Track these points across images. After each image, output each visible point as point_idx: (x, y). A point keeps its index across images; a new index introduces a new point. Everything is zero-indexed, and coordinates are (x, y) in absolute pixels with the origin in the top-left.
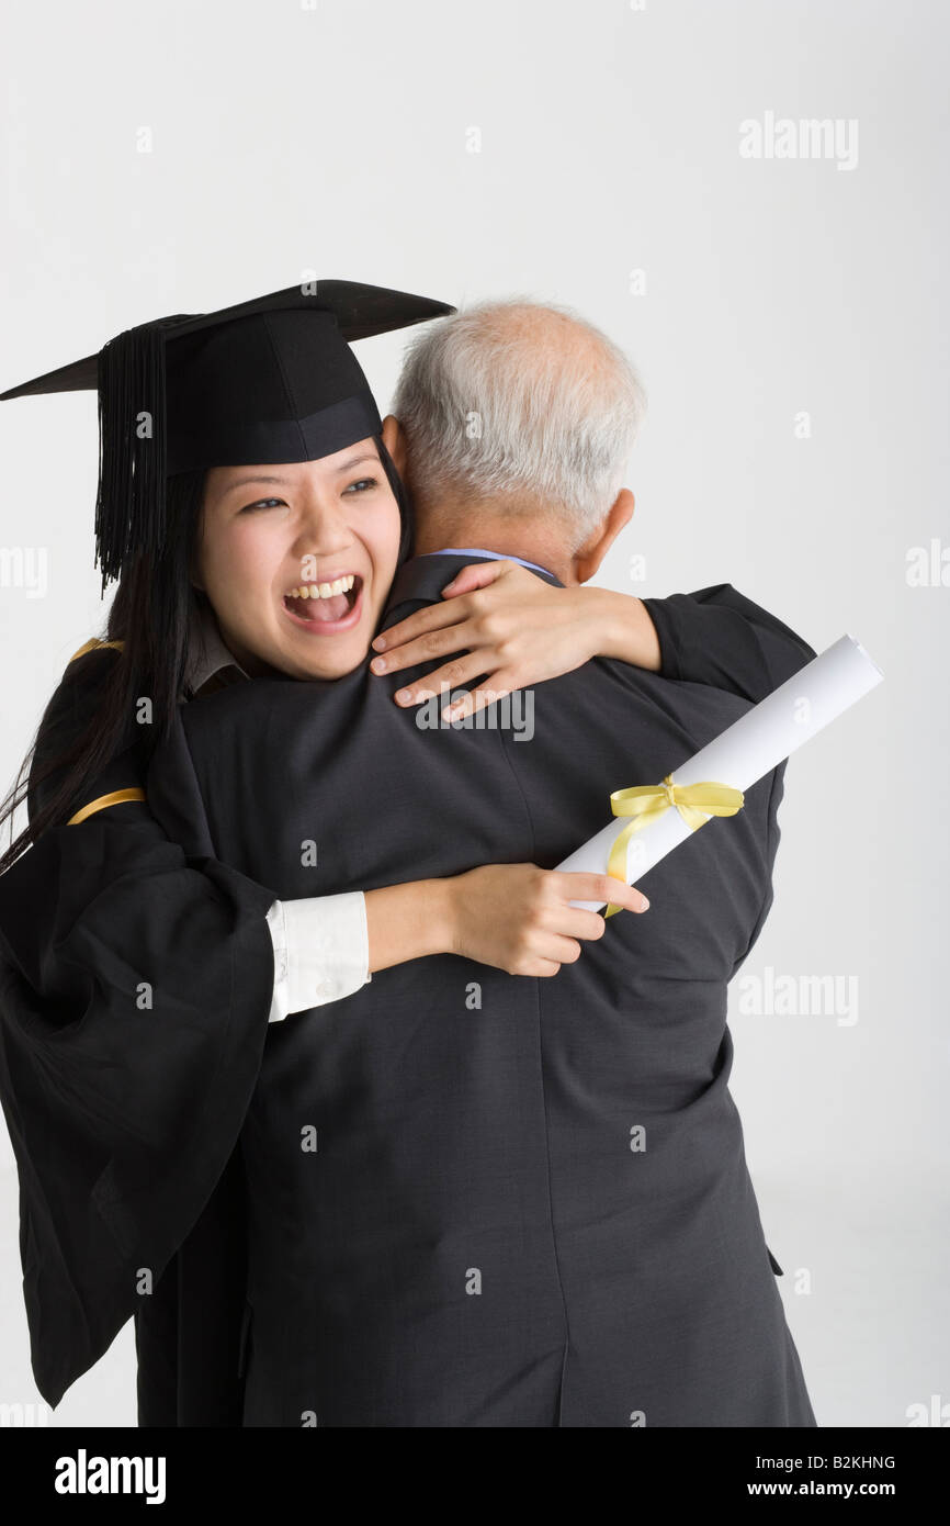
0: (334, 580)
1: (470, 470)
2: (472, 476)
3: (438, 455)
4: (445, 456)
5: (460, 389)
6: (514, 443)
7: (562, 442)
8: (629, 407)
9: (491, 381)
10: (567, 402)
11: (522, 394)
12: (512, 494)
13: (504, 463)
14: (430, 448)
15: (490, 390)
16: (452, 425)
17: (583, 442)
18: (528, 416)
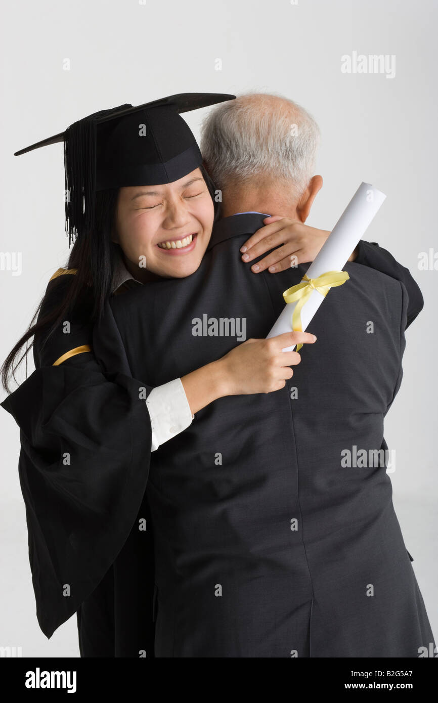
0: (183, 238)
1: (236, 167)
2: (237, 169)
3: (220, 165)
4: (223, 164)
5: (225, 131)
6: (254, 150)
7: (277, 145)
8: (309, 128)
9: (239, 125)
10: (277, 127)
11: (255, 127)
12: (257, 175)
13: (251, 160)
14: (216, 163)
15: (240, 128)
16: (225, 149)
17: (288, 145)
18: (259, 136)
